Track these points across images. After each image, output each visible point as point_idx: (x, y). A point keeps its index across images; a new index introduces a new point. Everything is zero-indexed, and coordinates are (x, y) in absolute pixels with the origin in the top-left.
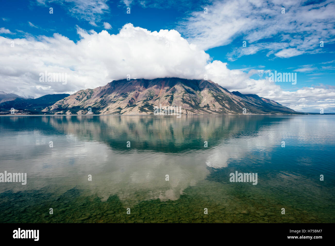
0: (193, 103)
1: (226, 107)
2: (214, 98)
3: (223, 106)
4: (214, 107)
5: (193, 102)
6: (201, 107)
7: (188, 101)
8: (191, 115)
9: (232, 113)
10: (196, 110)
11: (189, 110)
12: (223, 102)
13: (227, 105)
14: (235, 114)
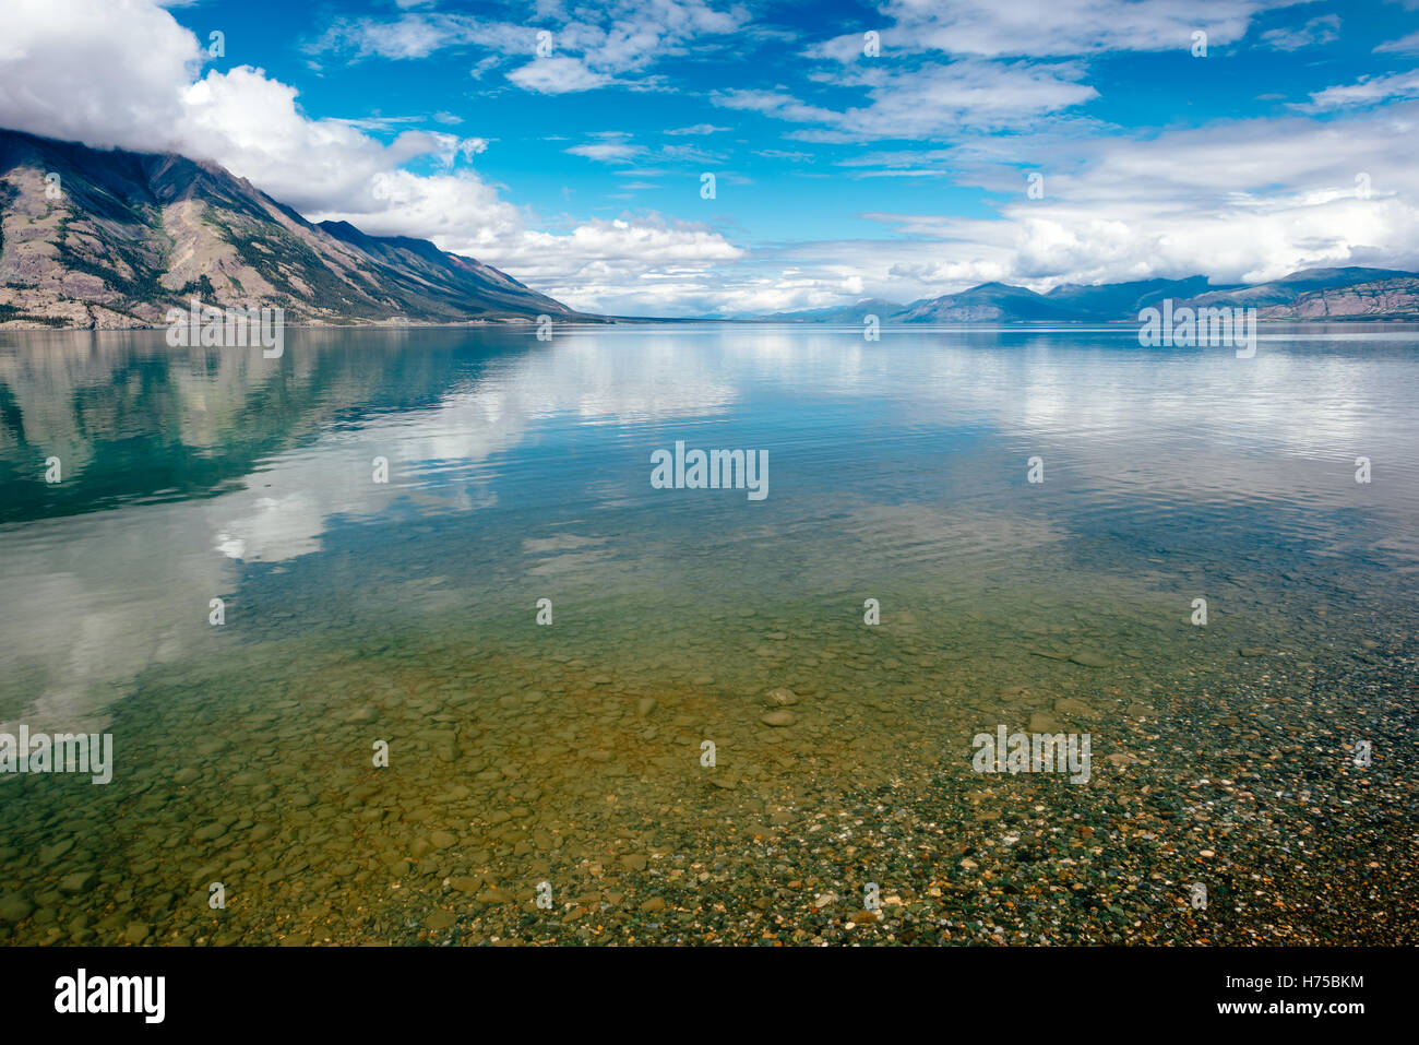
0: (125, 271)
1: (296, 293)
2: (232, 249)
3: (282, 284)
4: (236, 291)
5: (121, 264)
6: (171, 287)
7: (94, 260)
8: (116, 329)
9: (323, 318)
10: (144, 305)
11: (102, 306)
12: (281, 269)
13: (298, 283)
14: (337, 322)
